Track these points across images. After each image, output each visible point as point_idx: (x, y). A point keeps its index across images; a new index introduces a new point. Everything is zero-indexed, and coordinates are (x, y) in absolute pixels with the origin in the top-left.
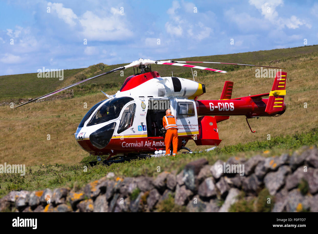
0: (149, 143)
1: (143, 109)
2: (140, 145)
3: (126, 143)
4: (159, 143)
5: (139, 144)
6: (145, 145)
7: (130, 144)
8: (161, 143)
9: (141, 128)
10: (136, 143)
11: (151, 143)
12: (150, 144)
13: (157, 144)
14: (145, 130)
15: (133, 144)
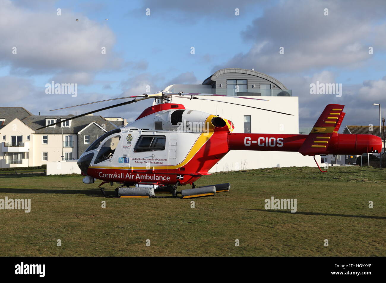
0: (131, 175)
1: (128, 142)
2: (120, 176)
3: (103, 174)
4: (144, 177)
5: (118, 176)
6: (126, 177)
7: (107, 175)
8: (147, 176)
9: (123, 160)
10: (115, 175)
11: (134, 175)
12: (132, 177)
13: (142, 177)
14: (127, 162)
15: (110, 175)
